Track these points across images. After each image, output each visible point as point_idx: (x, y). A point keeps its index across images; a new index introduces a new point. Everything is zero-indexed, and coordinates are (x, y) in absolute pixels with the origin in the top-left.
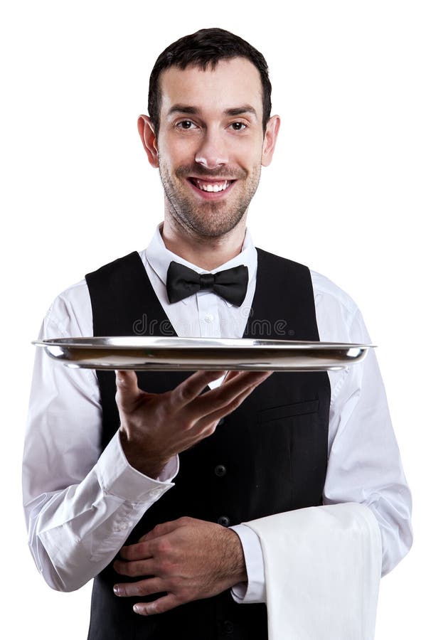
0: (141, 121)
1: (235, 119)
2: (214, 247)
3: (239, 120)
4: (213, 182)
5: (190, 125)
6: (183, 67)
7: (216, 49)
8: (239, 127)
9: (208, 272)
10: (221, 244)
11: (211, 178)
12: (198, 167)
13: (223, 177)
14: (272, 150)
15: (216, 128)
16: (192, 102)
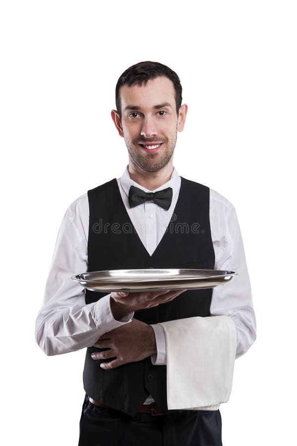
0: (113, 113)
1: (160, 110)
2: (155, 177)
3: (162, 110)
4: (151, 145)
5: (136, 115)
6: (130, 85)
7: (146, 74)
8: (162, 114)
9: (151, 192)
10: (158, 175)
11: (150, 143)
12: (142, 138)
13: (156, 142)
14: (184, 123)
15: (149, 116)
16: (136, 104)
